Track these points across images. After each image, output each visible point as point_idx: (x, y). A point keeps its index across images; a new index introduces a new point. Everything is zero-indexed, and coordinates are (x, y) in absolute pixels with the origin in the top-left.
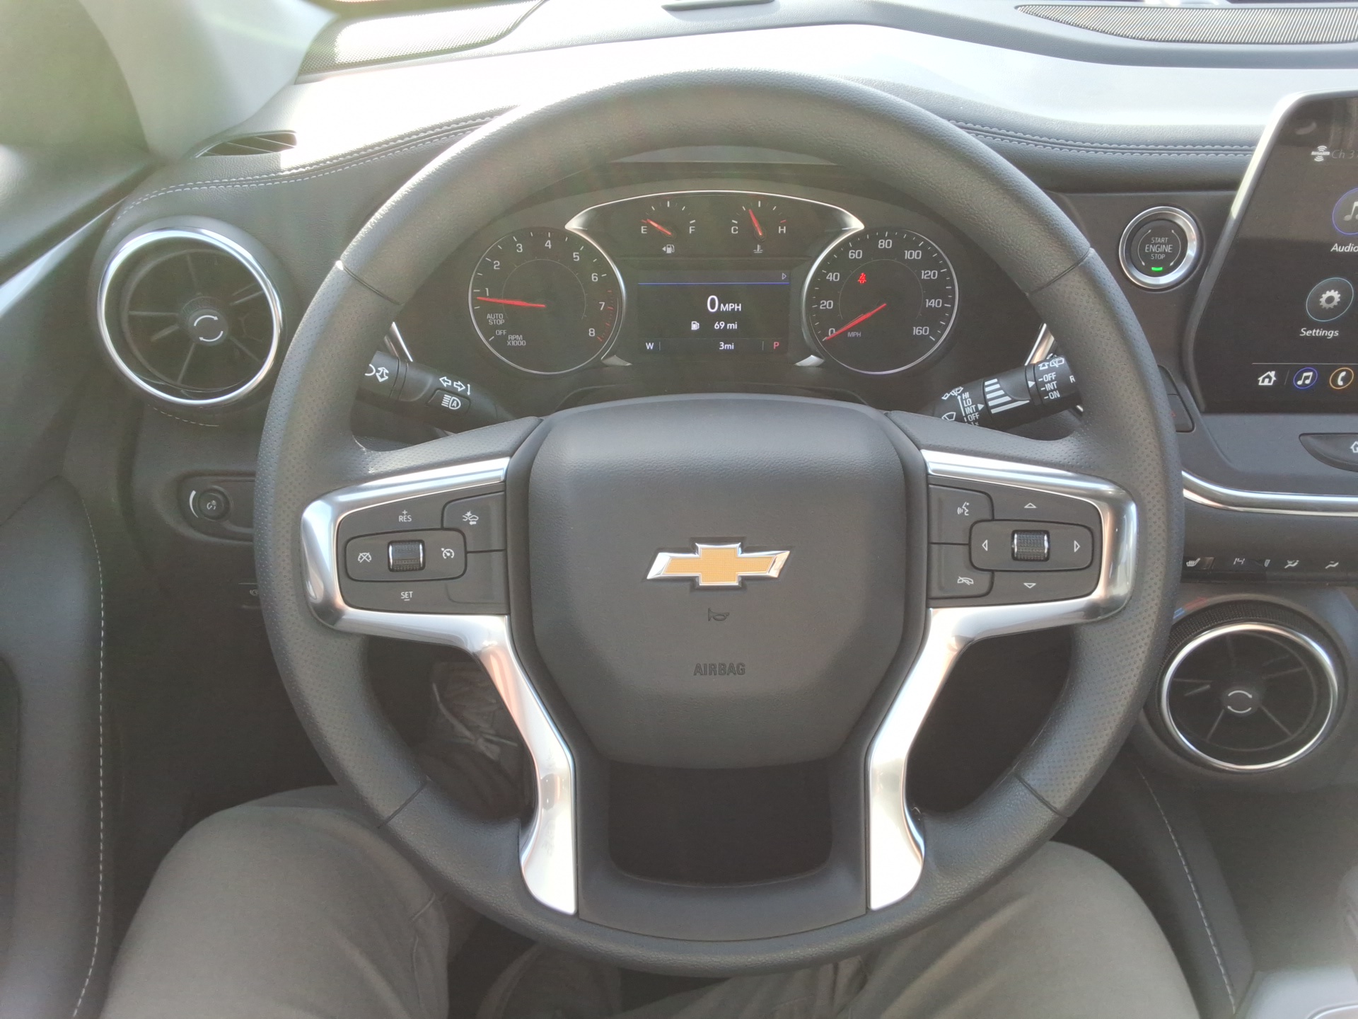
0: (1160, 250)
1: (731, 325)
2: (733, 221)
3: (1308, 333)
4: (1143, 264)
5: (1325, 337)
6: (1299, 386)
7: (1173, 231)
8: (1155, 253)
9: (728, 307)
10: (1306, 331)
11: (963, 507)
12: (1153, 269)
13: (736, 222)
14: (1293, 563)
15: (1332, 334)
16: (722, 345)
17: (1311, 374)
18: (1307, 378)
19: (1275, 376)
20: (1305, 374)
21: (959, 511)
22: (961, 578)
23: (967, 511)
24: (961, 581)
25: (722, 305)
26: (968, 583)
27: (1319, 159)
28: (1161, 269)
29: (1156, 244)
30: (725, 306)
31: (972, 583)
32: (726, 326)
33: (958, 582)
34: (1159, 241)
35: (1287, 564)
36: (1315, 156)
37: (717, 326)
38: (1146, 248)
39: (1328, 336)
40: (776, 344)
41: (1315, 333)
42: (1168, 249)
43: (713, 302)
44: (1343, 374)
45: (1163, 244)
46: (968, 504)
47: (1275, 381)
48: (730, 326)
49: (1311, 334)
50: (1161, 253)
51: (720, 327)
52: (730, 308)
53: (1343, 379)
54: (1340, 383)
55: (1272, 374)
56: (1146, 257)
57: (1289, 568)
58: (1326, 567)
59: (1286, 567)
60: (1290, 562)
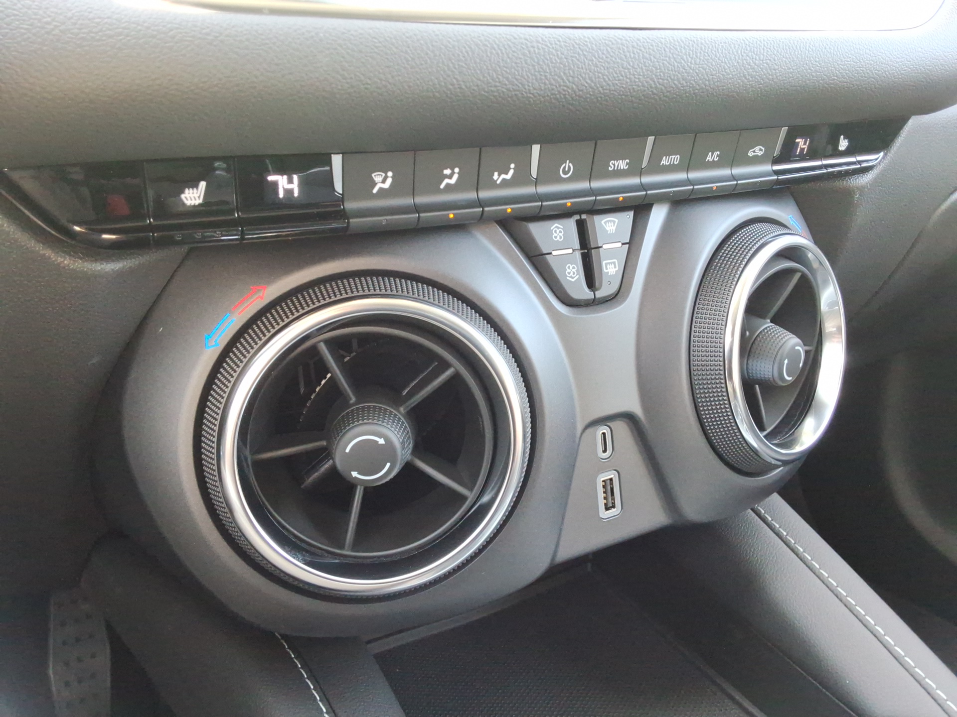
57: (381, 189)
58: (442, 186)
59: (375, 191)
60: (377, 177)
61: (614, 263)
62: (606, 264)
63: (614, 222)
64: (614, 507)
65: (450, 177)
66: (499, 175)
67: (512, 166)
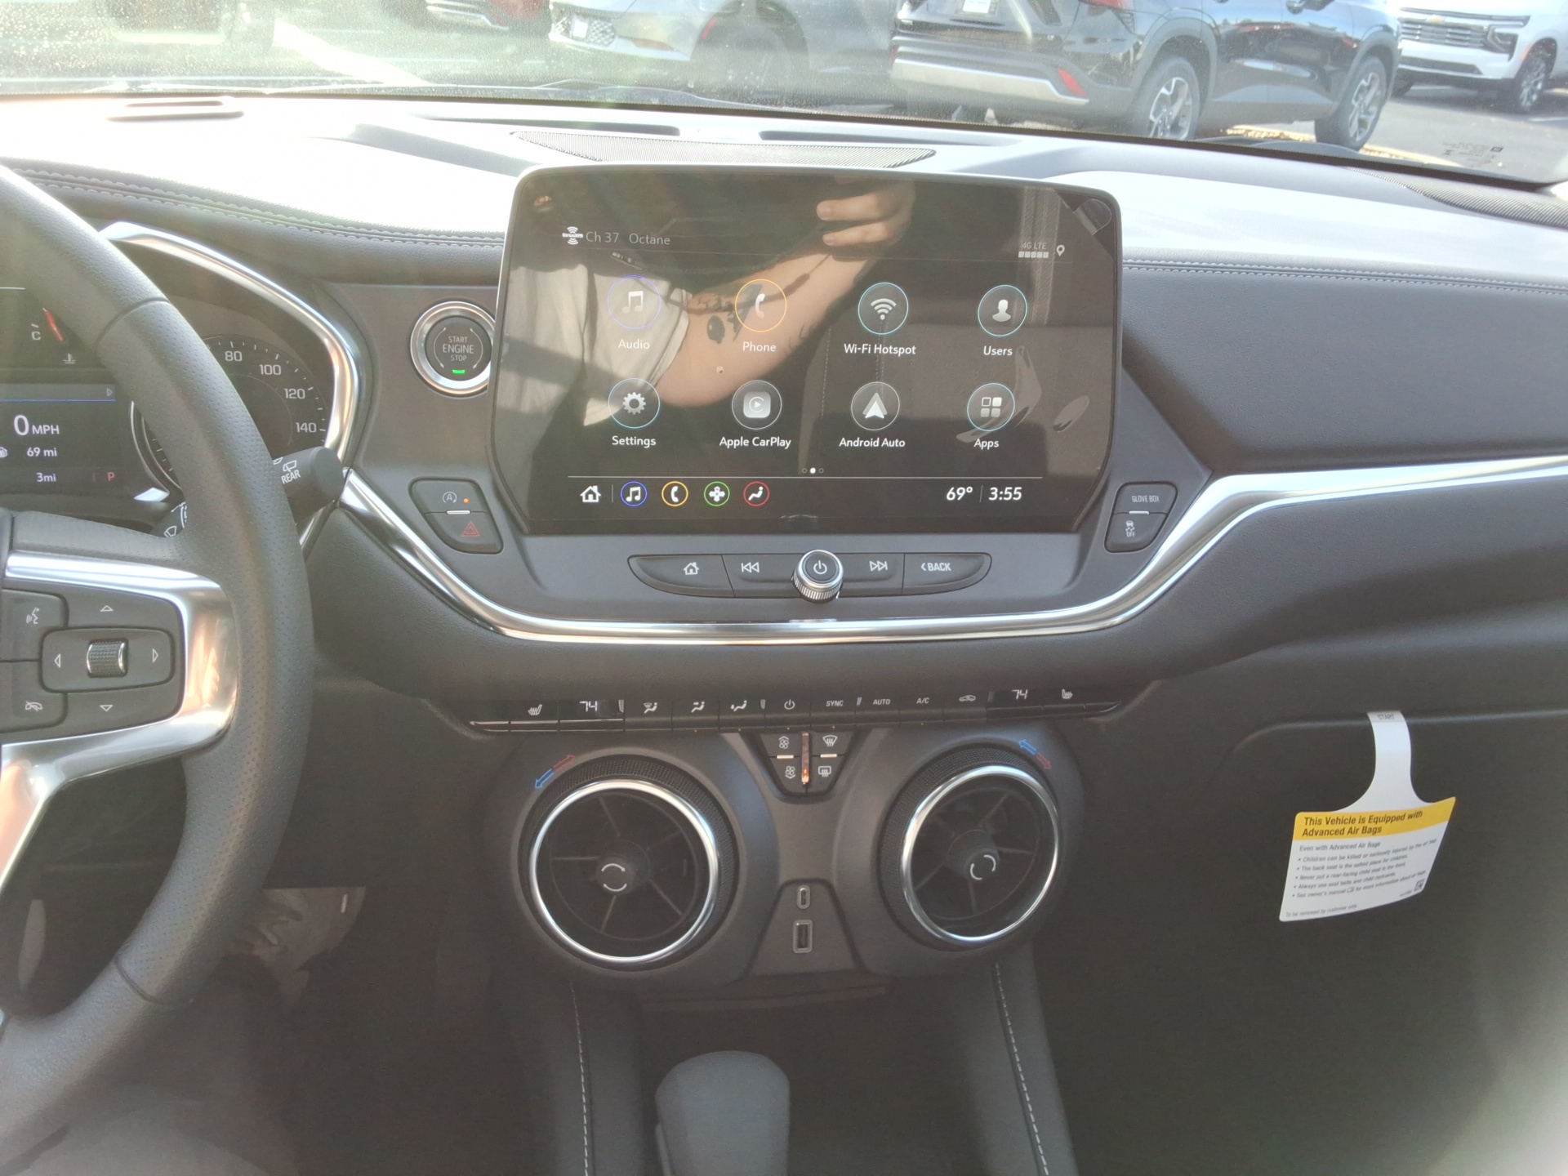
0: (460, 351)
1: (49, 452)
2: (33, 325)
3: (621, 442)
4: (442, 365)
5: (641, 447)
6: (628, 503)
7: (471, 330)
8: (455, 353)
9: (43, 429)
10: (618, 439)
11: (33, 614)
12: (454, 371)
13: (37, 327)
14: (652, 707)
15: (649, 443)
16: (41, 477)
17: (638, 489)
18: (635, 493)
19: (599, 491)
20: (632, 489)
21: (28, 619)
22: (28, 704)
23: (37, 618)
24: (28, 706)
25: (34, 427)
26: (36, 709)
27: (573, 242)
28: (463, 372)
29: (455, 344)
30: (37, 428)
31: (41, 708)
32: (42, 453)
33: (27, 709)
34: (458, 340)
35: (645, 709)
36: (568, 238)
37: (30, 453)
38: (444, 348)
39: (644, 445)
40: (111, 476)
41: (629, 442)
42: (470, 350)
43: (21, 423)
44: (675, 489)
45: (462, 344)
46: (38, 610)
47: (599, 497)
48: (47, 452)
49: (625, 443)
50: (463, 354)
51: (35, 454)
52: (45, 430)
53: (676, 494)
54: (675, 499)
55: (595, 489)
56: (446, 357)
57: (649, 712)
58: (693, 711)
59: (646, 712)
60: (648, 705)
61: (828, 769)
62: (821, 769)
63: (834, 739)
64: (806, 946)
65: (699, 706)
66: (735, 707)
67: (745, 702)
